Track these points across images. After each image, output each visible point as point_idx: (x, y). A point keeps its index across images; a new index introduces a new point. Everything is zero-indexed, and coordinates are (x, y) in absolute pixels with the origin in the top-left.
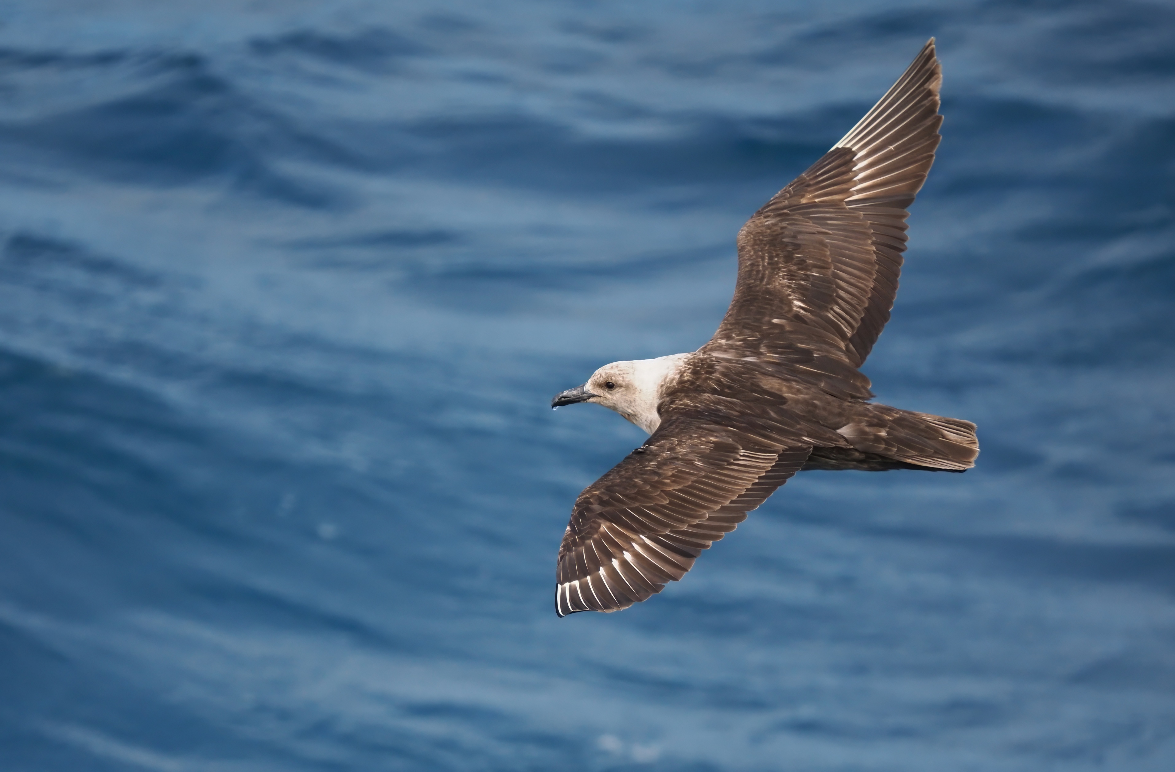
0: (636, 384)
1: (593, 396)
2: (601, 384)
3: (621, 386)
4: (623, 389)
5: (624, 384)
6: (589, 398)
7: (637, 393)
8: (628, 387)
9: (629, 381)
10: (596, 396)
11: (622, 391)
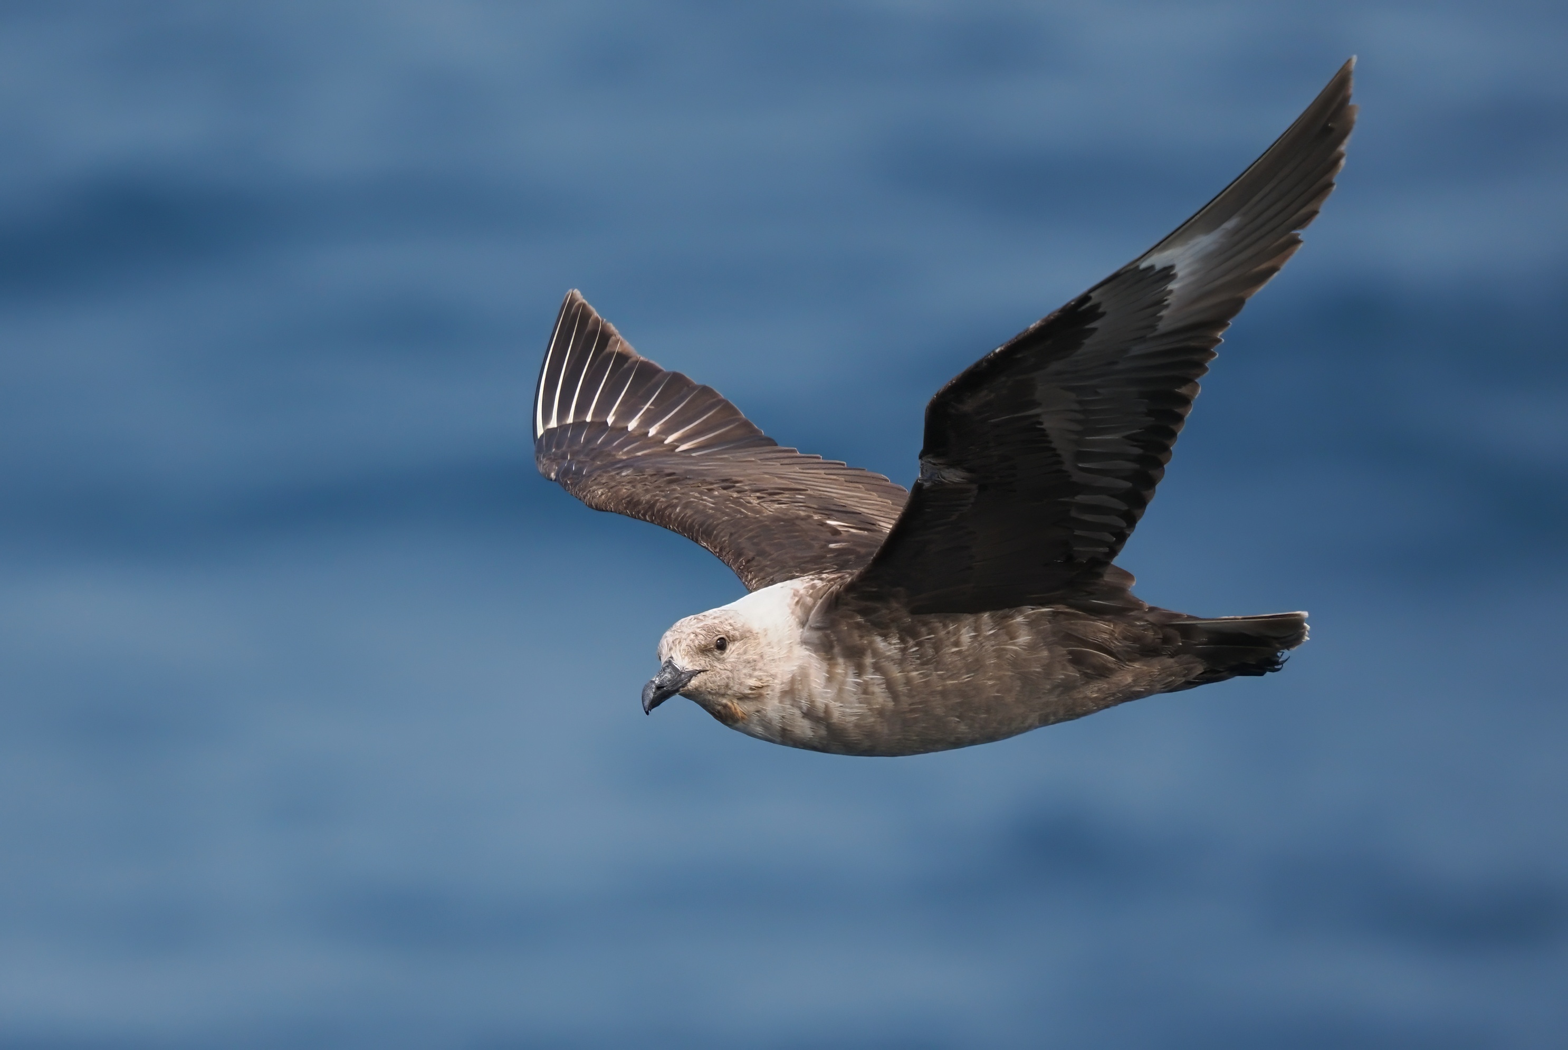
0: (756, 626)
1: (695, 673)
2: (706, 646)
3: (734, 640)
4: (737, 644)
5: (737, 634)
6: (689, 681)
7: (761, 640)
8: (745, 636)
9: (743, 626)
10: (700, 672)
11: (736, 648)
